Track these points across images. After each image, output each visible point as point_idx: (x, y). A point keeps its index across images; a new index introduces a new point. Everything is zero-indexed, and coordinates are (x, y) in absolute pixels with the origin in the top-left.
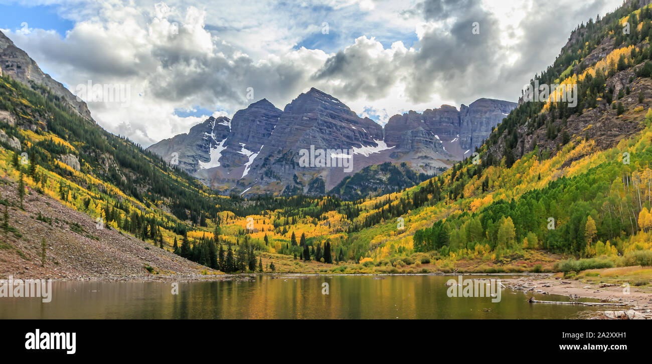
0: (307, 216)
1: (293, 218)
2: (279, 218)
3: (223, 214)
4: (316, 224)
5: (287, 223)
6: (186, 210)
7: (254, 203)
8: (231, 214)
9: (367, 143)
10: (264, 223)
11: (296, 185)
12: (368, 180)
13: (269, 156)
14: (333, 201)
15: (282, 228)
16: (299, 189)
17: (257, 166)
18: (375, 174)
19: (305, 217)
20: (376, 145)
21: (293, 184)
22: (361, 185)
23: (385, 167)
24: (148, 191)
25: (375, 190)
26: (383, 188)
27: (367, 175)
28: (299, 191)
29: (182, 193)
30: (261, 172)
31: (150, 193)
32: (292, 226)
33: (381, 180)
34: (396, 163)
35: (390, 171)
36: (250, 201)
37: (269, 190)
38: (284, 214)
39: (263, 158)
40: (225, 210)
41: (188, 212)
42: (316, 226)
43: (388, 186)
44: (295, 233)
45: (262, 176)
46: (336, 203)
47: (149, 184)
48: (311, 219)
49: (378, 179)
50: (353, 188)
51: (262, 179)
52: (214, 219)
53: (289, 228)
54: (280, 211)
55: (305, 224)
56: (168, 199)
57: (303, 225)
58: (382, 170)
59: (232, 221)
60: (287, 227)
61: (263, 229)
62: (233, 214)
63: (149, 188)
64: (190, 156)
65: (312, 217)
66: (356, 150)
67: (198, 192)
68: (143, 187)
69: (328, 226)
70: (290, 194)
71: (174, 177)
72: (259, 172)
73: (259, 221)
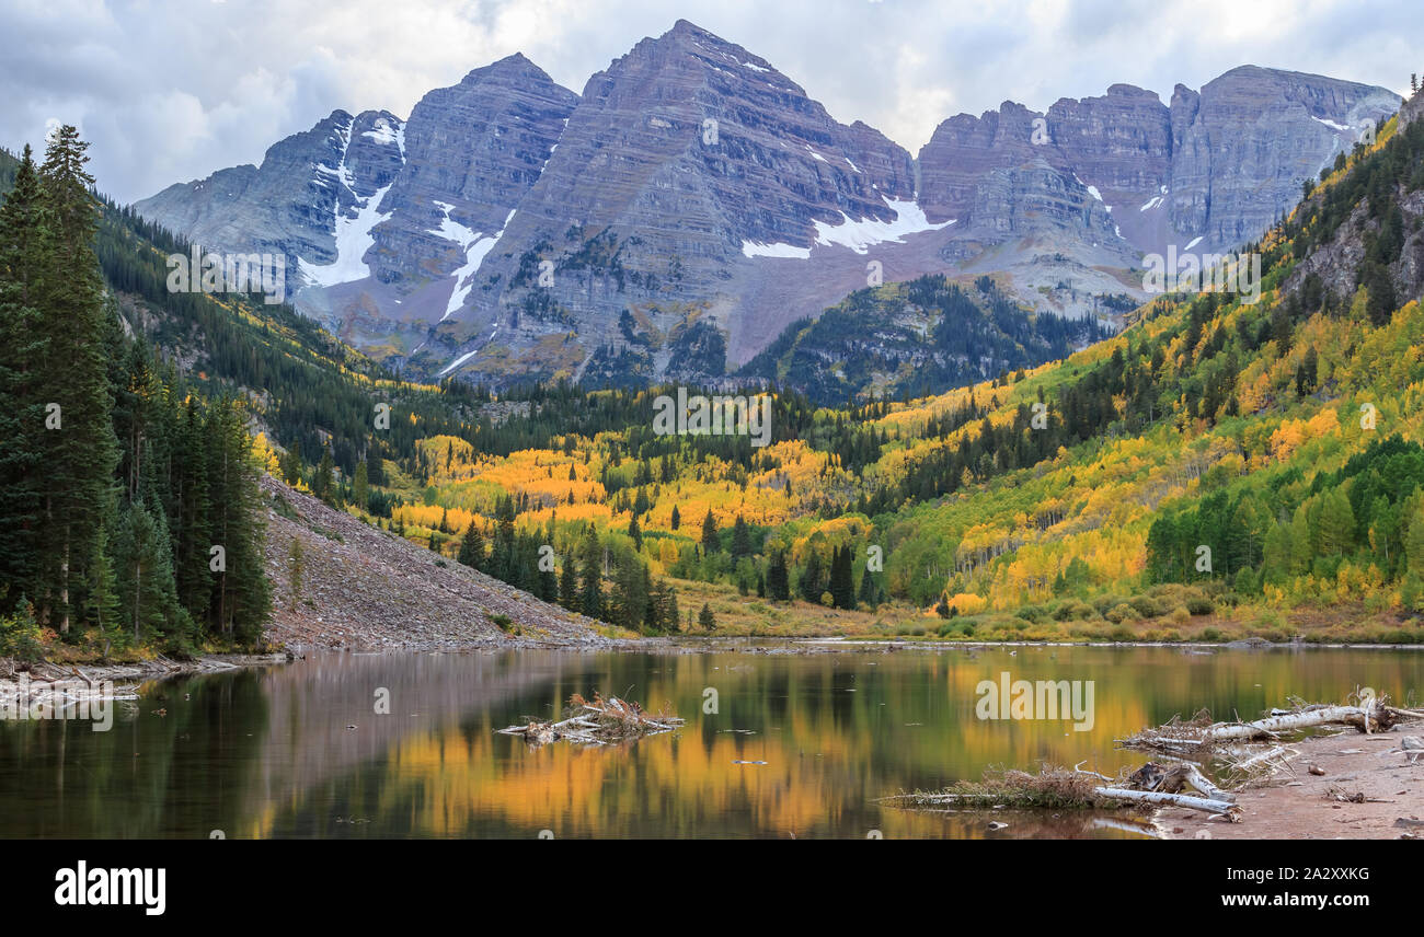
0: (708, 457)
1: (665, 459)
2: (616, 460)
3: (437, 445)
4: (743, 484)
5: (644, 478)
6: (321, 431)
7: (522, 409)
8: (461, 444)
9: (860, 210)
10: (573, 476)
11: (629, 347)
12: (870, 334)
13: (539, 249)
14: (788, 407)
15: (633, 493)
16: (638, 359)
17: (494, 280)
18: (891, 315)
19: (701, 460)
20: (889, 216)
21: (618, 342)
22: (843, 350)
23: (926, 292)
24: (198, 367)
25: (893, 365)
26: (917, 360)
27: (865, 316)
28: (638, 366)
29: (294, 375)
30: (510, 300)
31: (203, 376)
32: (663, 487)
33: (911, 335)
34: (963, 278)
35: (941, 303)
36: (507, 403)
37: (538, 363)
38: (631, 447)
39: (517, 256)
40: (438, 430)
41: (326, 437)
42: (743, 490)
43: (936, 355)
44: (680, 511)
45: (515, 314)
46: (798, 413)
47: (199, 345)
48: (725, 467)
49: (902, 331)
50: (818, 357)
51: (514, 324)
52: (406, 462)
53: (657, 493)
54: (614, 435)
55: (707, 481)
56: (260, 392)
57: (701, 485)
58: (914, 300)
59: (467, 468)
60: (650, 489)
61: (571, 495)
62: (468, 445)
63: (200, 358)
64: (270, 243)
65: (725, 459)
66: (825, 233)
67: (337, 370)
68: (183, 355)
69: (783, 490)
70: (608, 374)
71: (252, 320)
72: (503, 301)
73: (553, 467)
